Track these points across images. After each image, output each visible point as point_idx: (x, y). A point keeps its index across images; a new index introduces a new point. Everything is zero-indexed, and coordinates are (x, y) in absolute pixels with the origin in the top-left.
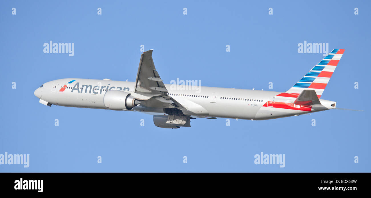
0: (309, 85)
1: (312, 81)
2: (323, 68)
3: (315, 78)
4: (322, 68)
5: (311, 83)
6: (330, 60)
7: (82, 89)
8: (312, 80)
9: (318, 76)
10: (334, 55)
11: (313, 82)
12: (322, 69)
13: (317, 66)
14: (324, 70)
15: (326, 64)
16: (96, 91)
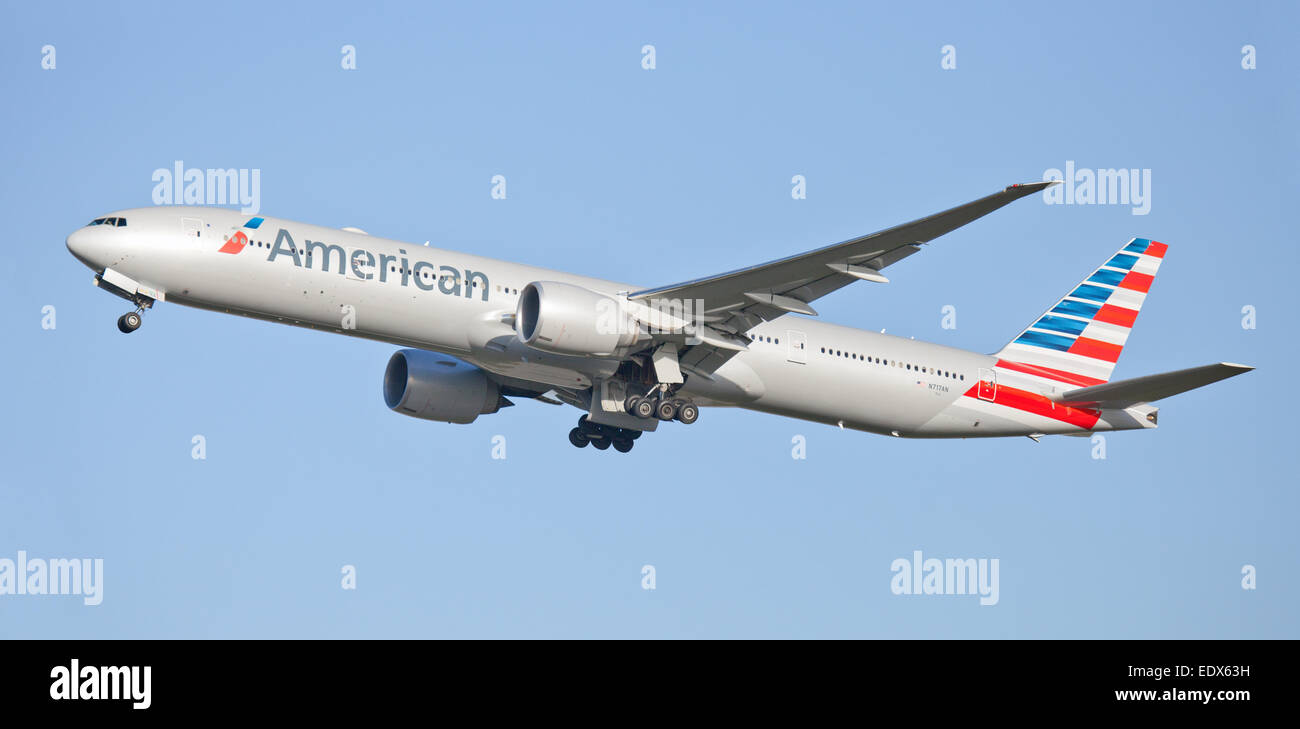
0: (1071, 344)
1: (1078, 332)
2: (1108, 294)
3: (1087, 323)
4: (1105, 295)
5: (1076, 337)
6: (1127, 271)
7: (310, 254)
8: (1077, 327)
9: (1095, 319)
10: (1137, 258)
11: (1082, 335)
12: (1106, 299)
13: (1086, 286)
14: (1110, 301)
15: (1116, 283)
16: (365, 270)
